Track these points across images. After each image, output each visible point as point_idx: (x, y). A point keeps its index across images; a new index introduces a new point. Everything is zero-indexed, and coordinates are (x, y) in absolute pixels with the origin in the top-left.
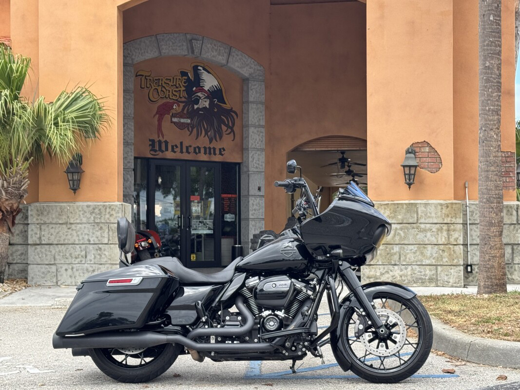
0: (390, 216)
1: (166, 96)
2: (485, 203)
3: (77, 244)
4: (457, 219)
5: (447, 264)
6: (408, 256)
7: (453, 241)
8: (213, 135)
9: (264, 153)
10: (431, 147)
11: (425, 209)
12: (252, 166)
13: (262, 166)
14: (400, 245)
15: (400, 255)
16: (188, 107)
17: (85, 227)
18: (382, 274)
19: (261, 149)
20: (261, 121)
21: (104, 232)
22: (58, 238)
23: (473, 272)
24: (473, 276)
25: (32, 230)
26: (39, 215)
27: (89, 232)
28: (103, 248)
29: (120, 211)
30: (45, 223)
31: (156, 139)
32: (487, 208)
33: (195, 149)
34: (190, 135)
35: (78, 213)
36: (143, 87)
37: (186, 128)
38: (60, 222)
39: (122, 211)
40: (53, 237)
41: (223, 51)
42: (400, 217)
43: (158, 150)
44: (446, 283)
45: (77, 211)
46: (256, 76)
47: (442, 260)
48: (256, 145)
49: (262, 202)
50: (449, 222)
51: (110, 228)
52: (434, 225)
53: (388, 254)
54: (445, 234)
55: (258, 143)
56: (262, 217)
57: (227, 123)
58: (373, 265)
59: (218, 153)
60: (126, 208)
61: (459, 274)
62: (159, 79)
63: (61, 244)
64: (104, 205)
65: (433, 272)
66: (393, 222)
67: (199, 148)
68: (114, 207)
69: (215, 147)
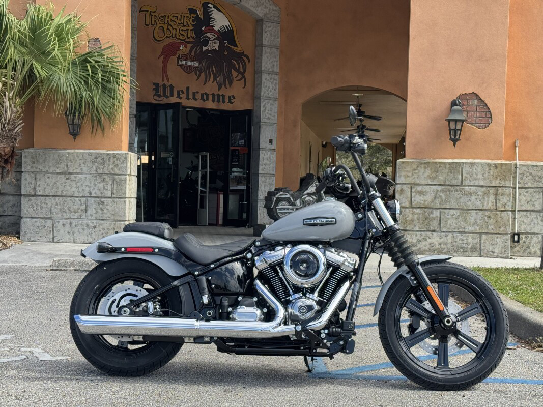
0: (431, 176)
1: (172, 36)
3: (77, 197)
4: (507, 182)
5: (492, 232)
6: (449, 222)
7: (501, 206)
8: (222, 81)
9: (277, 102)
10: (481, 99)
11: (471, 170)
12: (264, 116)
13: (274, 116)
14: (440, 210)
15: (440, 221)
17: (86, 178)
18: (418, 241)
19: (274, 98)
20: (275, 67)
21: (107, 184)
22: (55, 189)
23: (520, 241)
24: (520, 246)
25: (26, 179)
26: (34, 163)
27: (90, 183)
28: (105, 202)
30: (40, 172)
31: (161, 83)
33: (202, 95)
34: (197, 80)
35: (78, 161)
36: (147, 23)
37: (193, 72)
38: (58, 171)
40: (49, 188)
42: (441, 177)
43: (162, 94)
44: (491, 253)
45: (78, 160)
46: (271, 17)
47: (487, 227)
48: (268, 94)
49: (274, 157)
50: (497, 185)
51: (115, 180)
52: (479, 188)
53: (426, 219)
54: (492, 198)
55: (271, 91)
56: (272, 173)
57: (237, 68)
58: (409, 231)
59: (228, 101)
61: (506, 244)
62: (165, 16)
63: (59, 196)
64: (108, 154)
65: (476, 240)
66: (433, 183)
67: (207, 95)
68: (120, 157)
69: (224, 94)
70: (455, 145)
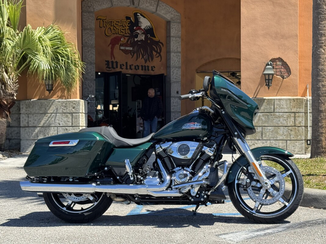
1: (116, 33)
3: (52, 127)
4: (301, 109)
5: (293, 139)
6: (268, 134)
7: (298, 124)
8: (147, 58)
9: (180, 69)
10: (284, 61)
11: (279, 103)
12: (173, 77)
13: (179, 77)
14: (262, 127)
15: (262, 133)
16: (131, 40)
17: (57, 116)
19: (179, 67)
20: (179, 49)
21: (69, 119)
22: (39, 123)
25: (23, 117)
26: (27, 108)
27: (59, 118)
28: (68, 129)
29: (79, 105)
30: (31, 113)
31: (110, 60)
33: (135, 66)
34: (132, 58)
35: (52, 106)
36: (101, 26)
37: (130, 53)
38: (41, 112)
39: (81, 105)
40: (36, 122)
41: (154, 3)
42: (262, 108)
43: (111, 67)
44: (293, 152)
46: (175, 19)
47: (290, 136)
48: (175, 64)
49: (179, 101)
50: (295, 111)
51: (73, 116)
52: (285, 114)
54: (292, 119)
55: (176, 63)
56: (179, 110)
57: (156, 50)
59: (151, 69)
61: (302, 146)
62: (112, 22)
63: (42, 127)
64: (69, 101)
65: (284, 144)
67: (138, 66)
68: (75, 102)
69: (149, 65)
70: (269, 88)
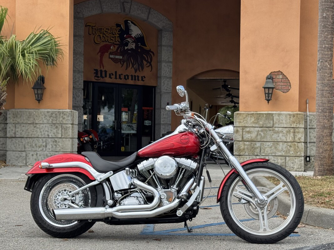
0: (255, 122)
1: (106, 40)
2: (320, 113)
3: (40, 138)
4: (301, 125)
5: (292, 155)
6: (266, 150)
7: (297, 140)
8: (137, 67)
9: (171, 80)
10: (284, 75)
11: (279, 118)
12: (164, 88)
13: (170, 88)
14: (261, 142)
15: (260, 149)
16: (121, 48)
17: (46, 126)
19: (170, 77)
20: (170, 58)
21: (59, 130)
22: (27, 134)
23: (311, 161)
24: (310, 164)
25: (10, 128)
26: (14, 118)
27: (48, 129)
28: (58, 141)
29: (70, 116)
30: (18, 123)
31: (99, 69)
32: (322, 116)
33: (125, 76)
34: (122, 67)
35: (41, 116)
36: (90, 33)
37: (119, 63)
38: (29, 122)
39: (71, 116)
40: (24, 133)
41: (145, 11)
42: (261, 123)
43: (100, 76)
44: (292, 168)
45: (41, 115)
46: (167, 28)
47: (289, 152)
48: (166, 75)
49: (170, 113)
50: (295, 127)
51: (63, 127)
52: (284, 129)
53: (252, 148)
54: (292, 134)
55: (167, 73)
56: (169, 123)
57: (147, 59)
59: (141, 80)
60: (74, 114)
61: (301, 163)
62: (101, 29)
63: (30, 138)
64: (59, 111)
65: (283, 161)
66: (256, 126)
67: (128, 76)
68: (66, 113)
69: (139, 75)
70: (268, 103)
